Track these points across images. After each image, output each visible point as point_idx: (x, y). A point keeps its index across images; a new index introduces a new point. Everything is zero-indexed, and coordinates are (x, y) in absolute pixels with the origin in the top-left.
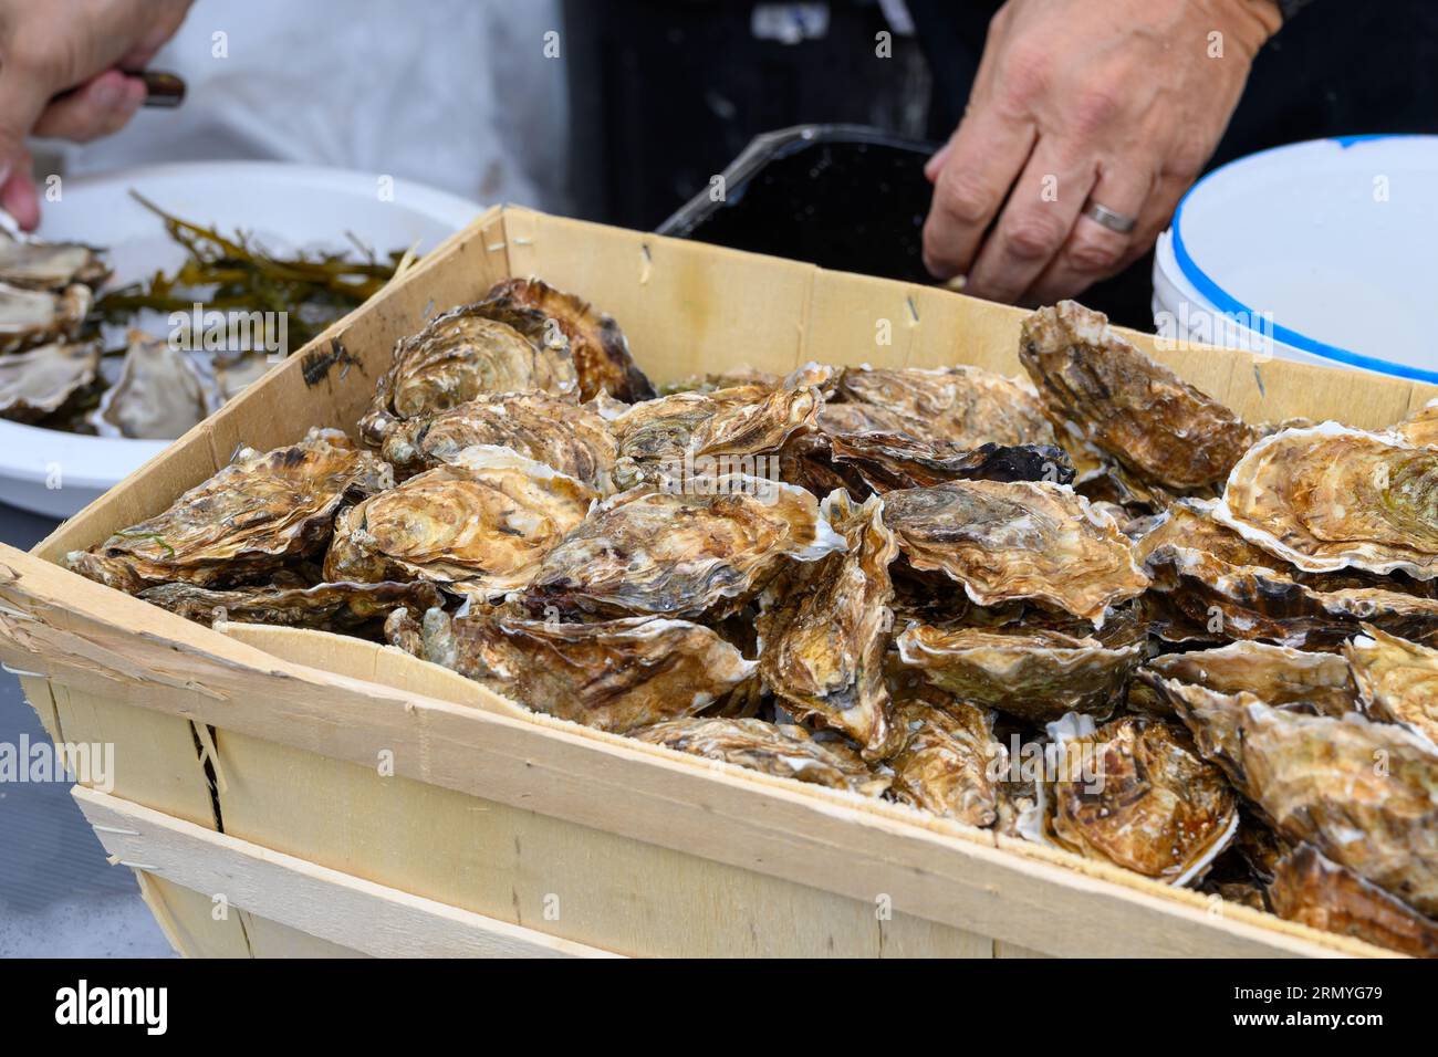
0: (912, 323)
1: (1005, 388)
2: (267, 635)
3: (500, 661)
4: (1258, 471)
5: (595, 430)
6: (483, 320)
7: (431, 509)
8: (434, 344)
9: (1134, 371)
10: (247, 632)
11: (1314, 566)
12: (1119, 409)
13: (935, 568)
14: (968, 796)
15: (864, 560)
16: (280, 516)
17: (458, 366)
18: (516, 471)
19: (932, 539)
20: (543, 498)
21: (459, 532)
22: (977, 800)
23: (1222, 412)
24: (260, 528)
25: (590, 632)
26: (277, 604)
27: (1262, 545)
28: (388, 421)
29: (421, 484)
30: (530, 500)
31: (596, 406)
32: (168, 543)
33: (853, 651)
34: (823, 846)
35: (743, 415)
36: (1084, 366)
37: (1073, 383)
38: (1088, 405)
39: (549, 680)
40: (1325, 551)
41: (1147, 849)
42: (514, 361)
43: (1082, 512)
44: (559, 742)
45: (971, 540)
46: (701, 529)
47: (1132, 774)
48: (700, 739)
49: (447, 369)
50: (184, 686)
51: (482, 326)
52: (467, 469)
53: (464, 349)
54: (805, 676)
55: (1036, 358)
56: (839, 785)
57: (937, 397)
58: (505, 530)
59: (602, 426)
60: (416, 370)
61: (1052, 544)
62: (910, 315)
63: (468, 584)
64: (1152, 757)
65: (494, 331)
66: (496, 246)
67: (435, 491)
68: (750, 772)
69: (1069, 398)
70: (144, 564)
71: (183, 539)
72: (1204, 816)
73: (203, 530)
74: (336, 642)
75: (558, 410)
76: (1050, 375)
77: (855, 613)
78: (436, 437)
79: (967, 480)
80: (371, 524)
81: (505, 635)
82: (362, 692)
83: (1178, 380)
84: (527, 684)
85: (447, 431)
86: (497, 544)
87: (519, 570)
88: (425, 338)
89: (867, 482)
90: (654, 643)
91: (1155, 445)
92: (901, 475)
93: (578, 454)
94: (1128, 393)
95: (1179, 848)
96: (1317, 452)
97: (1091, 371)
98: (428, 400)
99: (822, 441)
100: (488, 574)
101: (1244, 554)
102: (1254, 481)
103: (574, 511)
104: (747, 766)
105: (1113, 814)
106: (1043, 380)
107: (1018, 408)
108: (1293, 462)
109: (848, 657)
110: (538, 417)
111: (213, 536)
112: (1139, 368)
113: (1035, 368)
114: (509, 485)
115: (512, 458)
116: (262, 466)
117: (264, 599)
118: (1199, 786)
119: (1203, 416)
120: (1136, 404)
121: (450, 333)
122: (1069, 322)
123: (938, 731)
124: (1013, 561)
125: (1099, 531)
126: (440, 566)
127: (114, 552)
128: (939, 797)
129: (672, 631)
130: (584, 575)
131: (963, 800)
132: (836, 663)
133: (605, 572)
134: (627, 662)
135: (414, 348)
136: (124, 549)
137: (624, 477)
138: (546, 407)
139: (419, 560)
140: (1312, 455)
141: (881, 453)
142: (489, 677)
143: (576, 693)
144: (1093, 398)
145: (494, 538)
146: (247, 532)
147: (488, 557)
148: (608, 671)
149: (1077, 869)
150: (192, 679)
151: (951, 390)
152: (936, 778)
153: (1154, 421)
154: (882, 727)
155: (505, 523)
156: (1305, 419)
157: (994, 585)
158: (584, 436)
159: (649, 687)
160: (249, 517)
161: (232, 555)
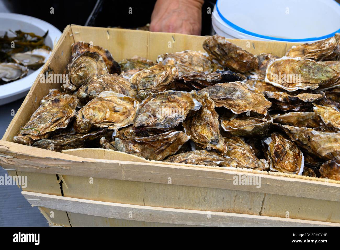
0: (174, 42)
1: (198, 54)
2: (75, 151)
3: (137, 149)
4: (271, 69)
5: (124, 81)
6: (84, 57)
7: (97, 109)
8: (76, 65)
9: (232, 48)
10: (71, 152)
11: (291, 90)
12: (230, 57)
13: (222, 106)
14: (251, 161)
15: (209, 108)
16: (62, 117)
17: (82, 69)
18: (114, 96)
19: (220, 100)
20: (122, 102)
21: (106, 114)
22: (253, 161)
23: (252, 55)
24: (59, 122)
25: (157, 138)
26: (73, 142)
27: (279, 87)
28: (72, 86)
29: (92, 103)
30: (119, 103)
31: (122, 76)
32: (38, 130)
33: (215, 131)
34: (227, 180)
35: (163, 75)
36: (221, 49)
37: (218, 53)
38: (222, 57)
39: (148, 150)
40: (291, 86)
41: (292, 166)
42: (93, 65)
43: (248, 87)
44: (159, 167)
45: (229, 99)
46: (169, 106)
47: (282, 148)
48: (190, 159)
49: (80, 71)
50: (57, 167)
51: (85, 58)
52: (102, 97)
53: (83, 65)
54: (204, 138)
55: (208, 48)
56: (227, 165)
57: (184, 58)
58: (116, 111)
59: (125, 80)
60: (74, 72)
61: (246, 96)
62: (173, 40)
63: (111, 126)
64: (284, 143)
65: (88, 59)
66: (71, 35)
67: (96, 105)
68: (207, 166)
69: (218, 56)
70: (33, 136)
71: (41, 128)
72: (297, 154)
73: (45, 125)
74: (94, 150)
75: (114, 78)
76: (212, 51)
77: (212, 121)
78: (90, 90)
79: (219, 84)
80: (85, 116)
81: (137, 142)
82: (107, 162)
83: (243, 49)
84: (143, 152)
85: (92, 88)
86: (115, 115)
87: (122, 121)
88: (74, 64)
89: (193, 86)
90: (172, 138)
91: (238, 64)
92: (202, 84)
93: (121, 88)
94: (232, 54)
95: (296, 163)
96: (282, 63)
97: (223, 50)
98: (78, 79)
99: (181, 78)
100: (115, 123)
101: (273, 89)
102: (271, 72)
103: (130, 104)
104: (205, 165)
105: (283, 159)
106: (210, 52)
107: (202, 59)
108: (278, 66)
109: (214, 132)
110: (110, 81)
111: (48, 126)
112: (233, 48)
113: (208, 50)
114: (113, 100)
115: (112, 93)
116: (49, 104)
117: (70, 141)
118: (294, 148)
119: (249, 57)
120: (234, 56)
121: (79, 62)
122: (216, 39)
123: (233, 144)
124: (241, 102)
125: (253, 91)
126: (104, 123)
127: (24, 135)
128: (243, 162)
129: (176, 134)
130: (148, 123)
131: (250, 162)
132: (212, 134)
133: (152, 121)
134: (166, 143)
135: (72, 67)
136: (27, 133)
137: (142, 95)
138: (111, 78)
139: (99, 123)
140: (282, 64)
141: (197, 79)
142: (134, 152)
143: (154, 152)
144: (223, 56)
145: (114, 114)
146: (56, 124)
147: (114, 119)
148: (162, 146)
149: (288, 177)
150: (60, 165)
151: (187, 56)
152: (240, 157)
153: (238, 59)
154: (227, 148)
155: (115, 109)
156: (264, 53)
157: (238, 109)
158: (121, 83)
159: (169, 147)
160: (55, 119)
161: (54, 130)
